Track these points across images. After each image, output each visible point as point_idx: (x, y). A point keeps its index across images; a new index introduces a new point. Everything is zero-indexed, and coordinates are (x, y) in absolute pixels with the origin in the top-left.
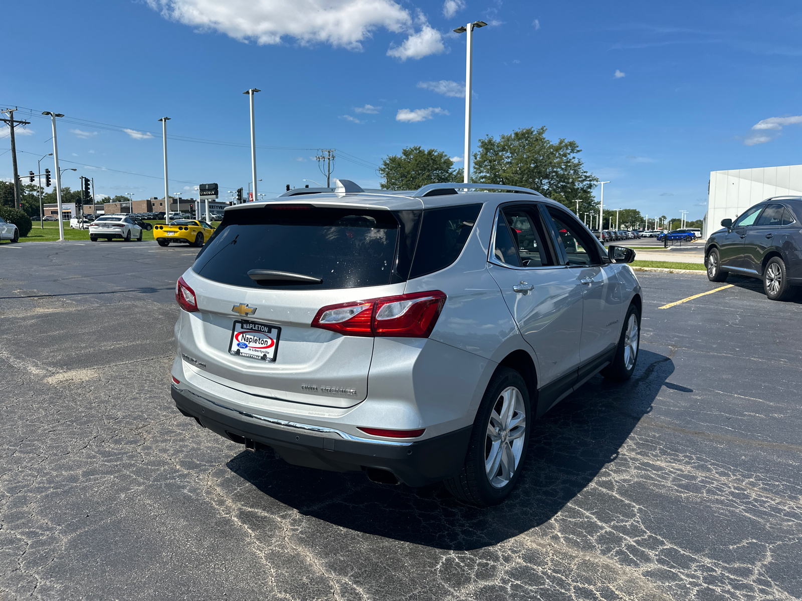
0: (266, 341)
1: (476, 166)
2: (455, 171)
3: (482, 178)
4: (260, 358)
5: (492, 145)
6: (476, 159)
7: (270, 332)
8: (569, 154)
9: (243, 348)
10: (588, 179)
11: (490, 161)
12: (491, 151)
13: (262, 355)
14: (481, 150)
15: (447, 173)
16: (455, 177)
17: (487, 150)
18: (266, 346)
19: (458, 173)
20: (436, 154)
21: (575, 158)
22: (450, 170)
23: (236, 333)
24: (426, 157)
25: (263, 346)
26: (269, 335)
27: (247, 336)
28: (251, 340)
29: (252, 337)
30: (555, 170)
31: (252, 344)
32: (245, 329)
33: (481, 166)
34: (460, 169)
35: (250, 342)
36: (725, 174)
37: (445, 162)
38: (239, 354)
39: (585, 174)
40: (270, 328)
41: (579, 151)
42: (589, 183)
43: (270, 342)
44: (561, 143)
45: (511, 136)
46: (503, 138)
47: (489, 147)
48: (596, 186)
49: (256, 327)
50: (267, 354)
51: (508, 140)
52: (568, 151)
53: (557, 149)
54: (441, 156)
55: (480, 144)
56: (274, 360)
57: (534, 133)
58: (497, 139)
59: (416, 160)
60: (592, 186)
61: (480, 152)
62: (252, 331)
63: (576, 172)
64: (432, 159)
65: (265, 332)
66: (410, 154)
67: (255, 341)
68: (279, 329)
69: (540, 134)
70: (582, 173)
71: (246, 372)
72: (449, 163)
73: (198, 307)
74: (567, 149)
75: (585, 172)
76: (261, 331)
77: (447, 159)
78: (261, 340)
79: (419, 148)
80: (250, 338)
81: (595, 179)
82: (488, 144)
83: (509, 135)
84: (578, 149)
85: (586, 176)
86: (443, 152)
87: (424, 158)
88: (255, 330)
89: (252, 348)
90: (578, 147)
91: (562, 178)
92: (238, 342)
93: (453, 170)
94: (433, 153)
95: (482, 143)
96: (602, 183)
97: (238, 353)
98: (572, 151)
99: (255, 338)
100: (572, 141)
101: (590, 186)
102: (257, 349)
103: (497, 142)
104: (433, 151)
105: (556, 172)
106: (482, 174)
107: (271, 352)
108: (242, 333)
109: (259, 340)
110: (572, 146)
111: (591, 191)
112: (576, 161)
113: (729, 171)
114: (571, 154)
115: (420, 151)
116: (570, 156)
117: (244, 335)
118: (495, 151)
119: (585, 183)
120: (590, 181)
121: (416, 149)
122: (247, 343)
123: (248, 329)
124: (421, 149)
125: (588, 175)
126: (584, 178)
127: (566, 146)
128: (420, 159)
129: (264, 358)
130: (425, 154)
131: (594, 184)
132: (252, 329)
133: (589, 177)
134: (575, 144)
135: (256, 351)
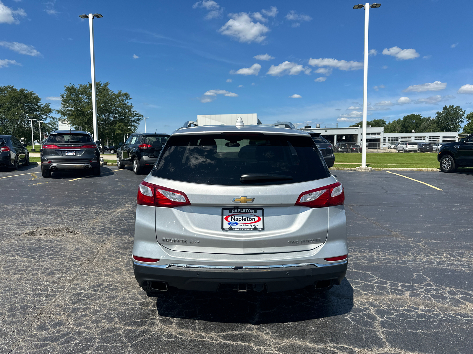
0: (253, 218)
1: (64, 103)
2: (42, 105)
3: (69, 110)
4: (252, 229)
5: (74, 90)
6: (63, 98)
7: (255, 212)
8: (125, 100)
9: (234, 225)
10: (137, 116)
11: (74, 100)
12: (74, 94)
13: (253, 227)
14: (66, 92)
15: (37, 106)
16: (43, 109)
17: (71, 93)
18: (254, 221)
19: (45, 106)
20: (26, 92)
21: (129, 102)
22: (39, 104)
23: (224, 217)
24: (19, 94)
25: (252, 221)
26: (255, 214)
27: (236, 217)
28: (240, 219)
29: (241, 218)
30: (117, 109)
31: (241, 222)
32: (233, 213)
33: (66, 103)
34: (46, 104)
35: (239, 220)
36: (204, 117)
37: (34, 98)
38: (233, 230)
39: (135, 112)
40: (255, 210)
41: (130, 99)
42: (138, 117)
43: (256, 219)
44: (120, 93)
45: (86, 86)
46: (81, 86)
47: (72, 91)
48: (142, 120)
49: (243, 210)
50: (256, 226)
51: (85, 88)
52: (125, 98)
53: (118, 96)
54: (31, 94)
55: (66, 88)
56: (263, 229)
57: (102, 85)
58: (77, 87)
59: (11, 95)
60: (139, 119)
61: (65, 93)
62: (240, 213)
63: (130, 111)
64: (24, 95)
65: (252, 213)
66: (4, 90)
67: (245, 220)
68: (263, 210)
69: (106, 86)
70: (133, 111)
71: (244, 240)
72: (37, 99)
73: (191, 202)
74: (124, 97)
75: (135, 111)
76: (248, 212)
77: (36, 96)
78: (249, 218)
79: (12, 87)
80: (239, 218)
81: (141, 116)
82: (71, 89)
83: (85, 85)
84: (130, 97)
85: (136, 114)
86: (32, 91)
87: (17, 94)
88: (243, 212)
89: (242, 225)
90: (130, 96)
91: (121, 114)
92: (228, 222)
93: (41, 104)
94: (24, 91)
95: (67, 88)
96: (145, 118)
97: (231, 229)
98: (127, 98)
99: (244, 218)
100: (126, 92)
101: (139, 120)
102: (247, 225)
103: (78, 88)
104: (24, 90)
105: (118, 110)
106: (68, 108)
107: (260, 225)
108: (231, 216)
109: (247, 218)
110: (127, 95)
111: (139, 122)
112: (129, 104)
113: (206, 115)
114: (126, 100)
115: (13, 89)
116: (126, 101)
117: (233, 217)
118: (76, 94)
119: (135, 118)
120: (138, 116)
121: (9, 87)
122: (238, 222)
123: (236, 212)
124: (13, 88)
125: (137, 113)
126: (135, 115)
127: (123, 95)
128: (14, 95)
129: (255, 229)
130: (17, 92)
131: (141, 119)
132: (240, 212)
133: (137, 114)
134: (128, 95)
135: (246, 225)
